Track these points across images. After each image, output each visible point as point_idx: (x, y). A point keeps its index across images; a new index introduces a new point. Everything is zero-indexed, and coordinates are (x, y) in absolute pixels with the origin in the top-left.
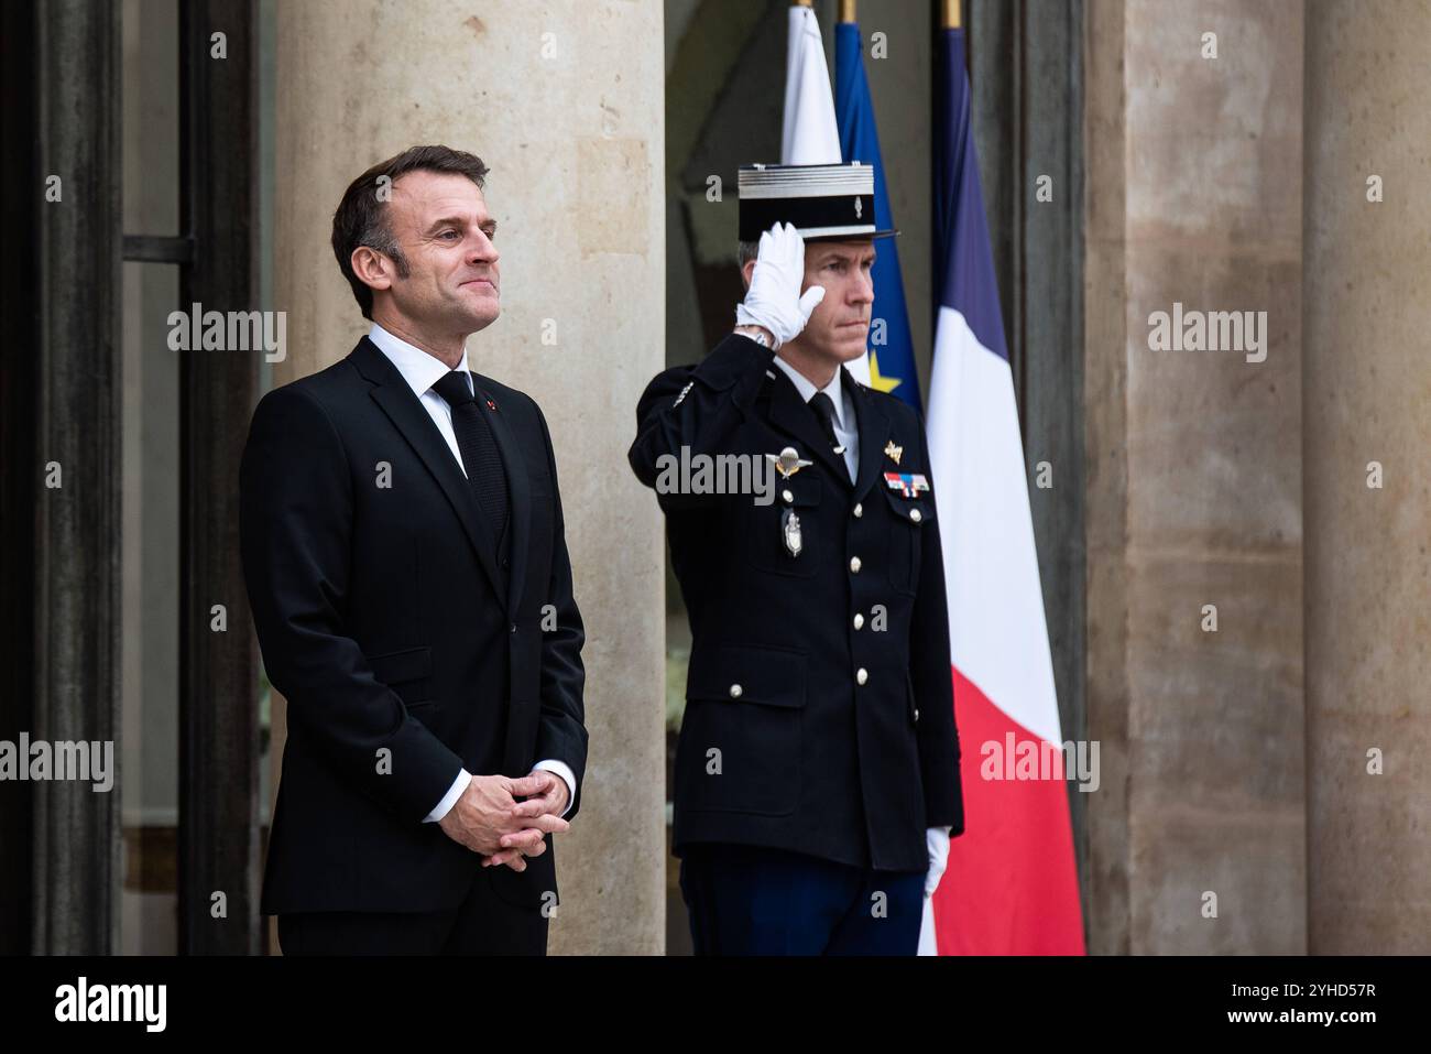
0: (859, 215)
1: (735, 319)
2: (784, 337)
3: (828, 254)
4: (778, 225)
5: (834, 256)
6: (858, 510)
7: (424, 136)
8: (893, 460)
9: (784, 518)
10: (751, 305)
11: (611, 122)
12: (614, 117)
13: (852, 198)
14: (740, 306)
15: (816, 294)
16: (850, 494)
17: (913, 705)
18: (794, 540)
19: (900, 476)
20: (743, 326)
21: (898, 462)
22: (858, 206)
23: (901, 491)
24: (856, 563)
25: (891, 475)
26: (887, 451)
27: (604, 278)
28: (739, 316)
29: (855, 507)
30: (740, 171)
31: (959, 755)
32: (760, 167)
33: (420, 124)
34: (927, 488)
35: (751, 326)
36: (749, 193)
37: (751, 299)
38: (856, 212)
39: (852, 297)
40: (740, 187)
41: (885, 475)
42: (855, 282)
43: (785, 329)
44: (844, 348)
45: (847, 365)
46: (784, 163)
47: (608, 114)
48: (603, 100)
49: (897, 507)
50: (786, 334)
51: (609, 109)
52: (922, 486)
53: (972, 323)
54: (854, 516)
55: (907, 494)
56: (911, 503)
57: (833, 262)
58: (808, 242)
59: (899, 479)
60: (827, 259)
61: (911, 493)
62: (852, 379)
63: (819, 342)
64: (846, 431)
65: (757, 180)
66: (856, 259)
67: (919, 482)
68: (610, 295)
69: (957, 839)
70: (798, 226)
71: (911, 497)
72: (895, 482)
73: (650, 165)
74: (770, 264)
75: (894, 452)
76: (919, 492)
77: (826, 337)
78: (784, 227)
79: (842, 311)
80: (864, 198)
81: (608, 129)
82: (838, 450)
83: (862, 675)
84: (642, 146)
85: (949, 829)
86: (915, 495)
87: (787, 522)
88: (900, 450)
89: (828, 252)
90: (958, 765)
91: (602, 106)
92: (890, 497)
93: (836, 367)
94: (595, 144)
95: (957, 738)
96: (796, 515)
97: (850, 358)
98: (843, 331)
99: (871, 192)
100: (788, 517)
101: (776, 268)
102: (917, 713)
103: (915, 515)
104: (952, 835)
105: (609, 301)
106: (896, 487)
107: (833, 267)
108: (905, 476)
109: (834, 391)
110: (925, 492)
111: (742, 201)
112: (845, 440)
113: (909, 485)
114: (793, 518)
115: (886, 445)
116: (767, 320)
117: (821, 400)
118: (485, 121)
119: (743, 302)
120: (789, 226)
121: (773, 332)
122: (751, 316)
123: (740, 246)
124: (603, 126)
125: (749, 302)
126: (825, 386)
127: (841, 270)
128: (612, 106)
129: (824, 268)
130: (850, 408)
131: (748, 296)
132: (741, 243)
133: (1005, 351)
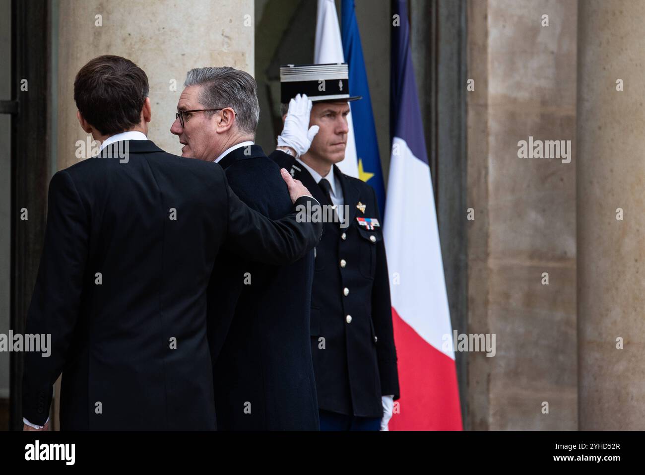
0: (341, 89)
1: (277, 143)
2: (301, 152)
3: (326, 109)
4: (299, 95)
5: (329, 111)
6: (344, 236)
7: (133, 50)
8: (361, 211)
10: (284, 137)
11: (227, 43)
12: (229, 41)
13: (337, 81)
14: (279, 136)
15: (315, 129)
16: (340, 229)
17: (374, 334)
19: (365, 219)
20: (281, 147)
21: (364, 212)
22: (341, 85)
23: (365, 226)
24: (343, 263)
25: (361, 219)
26: (358, 207)
28: (278, 141)
29: (342, 235)
30: (281, 68)
31: (396, 359)
32: (292, 66)
33: (131, 44)
34: (378, 225)
35: (284, 147)
36: (286, 79)
37: (285, 133)
38: (339, 88)
39: (338, 131)
40: (281, 76)
41: (357, 219)
42: (340, 123)
43: (302, 148)
44: (335, 156)
45: (337, 164)
46: (316, 63)
47: (226, 40)
48: (223, 32)
49: (364, 234)
50: (302, 151)
51: (227, 37)
52: (376, 224)
53: (410, 145)
54: (342, 239)
55: (369, 228)
56: (371, 232)
57: (328, 113)
58: (314, 103)
59: (364, 221)
60: (326, 112)
61: (370, 227)
62: (340, 171)
63: (321, 153)
64: (336, 198)
65: (290, 72)
66: (340, 112)
67: (375, 222)
70: (308, 95)
71: (370, 230)
72: (362, 222)
73: (247, 65)
74: (294, 116)
75: (362, 207)
76: (374, 227)
77: (325, 151)
78: (302, 96)
79: (334, 138)
80: (344, 81)
81: (225, 46)
83: (349, 318)
84: (243, 55)
85: (392, 396)
86: (372, 228)
88: (364, 206)
89: (326, 108)
90: (396, 364)
91: (223, 35)
92: (360, 229)
93: (330, 166)
94: (218, 54)
97: (338, 161)
98: (334, 147)
99: (347, 78)
101: (296, 117)
102: (376, 338)
103: (373, 238)
104: (395, 399)
106: (363, 225)
107: (328, 115)
108: (368, 219)
109: (330, 178)
110: (377, 227)
111: (283, 83)
112: (336, 202)
113: (369, 223)
115: (357, 204)
116: (293, 144)
117: (324, 182)
118: (164, 42)
119: (280, 135)
120: (304, 96)
121: (295, 149)
122: (285, 142)
123: (281, 106)
124: (223, 45)
125: (283, 135)
126: (326, 175)
127: (332, 117)
128: (228, 35)
129: (324, 116)
130: (339, 186)
131: (283, 132)
132: (282, 104)
133: (427, 160)
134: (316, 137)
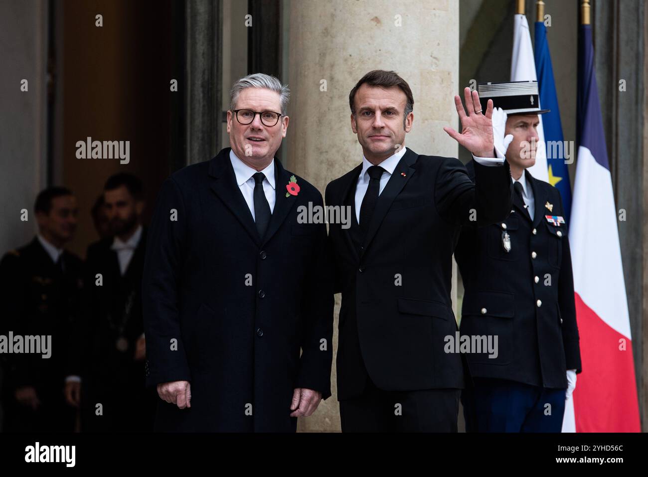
0: (532, 103)
3: (519, 121)
4: (495, 108)
5: (522, 122)
6: (535, 231)
7: (354, 69)
8: (549, 210)
9: (503, 236)
11: (436, 64)
12: (437, 61)
13: (529, 96)
15: (510, 138)
16: (531, 225)
17: (560, 316)
18: (507, 245)
19: (552, 217)
21: (551, 210)
22: (532, 100)
23: (553, 223)
24: (534, 255)
25: (548, 216)
26: (546, 206)
27: (431, 131)
29: (533, 230)
30: (480, 85)
31: (579, 338)
32: (489, 84)
33: (352, 64)
34: (564, 222)
36: (484, 94)
38: (531, 102)
39: (530, 140)
40: (480, 92)
41: (546, 216)
44: (526, 162)
45: (528, 169)
47: (434, 60)
48: (432, 54)
49: (551, 230)
51: (435, 58)
52: (562, 222)
53: (594, 154)
54: (533, 234)
55: (556, 225)
56: (558, 228)
57: (521, 124)
58: (509, 115)
59: (552, 218)
60: (519, 123)
61: (557, 224)
62: (530, 175)
63: (515, 159)
64: (528, 198)
65: (488, 89)
66: (531, 123)
67: (561, 220)
68: (434, 139)
69: (579, 375)
70: (503, 109)
71: (557, 226)
72: (550, 219)
73: (452, 82)
75: (549, 206)
76: (560, 224)
78: (498, 109)
80: (535, 97)
81: (434, 66)
82: (525, 207)
83: (539, 303)
84: (449, 74)
85: (575, 370)
86: (559, 225)
87: (504, 237)
88: (552, 206)
89: (520, 120)
90: (578, 343)
91: (431, 56)
92: (548, 226)
93: (523, 170)
94: (428, 73)
95: (578, 331)
96: (508, 234)
97: (529, 167)
99: (537, 94)
100: (505, 235)
102: (562, 320)
103: (559, 233)
104: (577, 373)
105: (434, 141)
106: (551, 222)
107: (521, 126)
108: (554, 217)
109: (522, 181)
110: (563, 224)
111: (482, 98)
112: (528, 202)
113: (556, 221)
114: (507, 235)
115: (546, 204)
117: (518, 184)
118: (380, 62)
120: (500, 109)
124: (432, 65)
126: (519, 179)
127: (525, 128)
128: (436, 57)
129: (517, 127)
130: (530, 187)
133: (607, 165)
134: (511, 145)
